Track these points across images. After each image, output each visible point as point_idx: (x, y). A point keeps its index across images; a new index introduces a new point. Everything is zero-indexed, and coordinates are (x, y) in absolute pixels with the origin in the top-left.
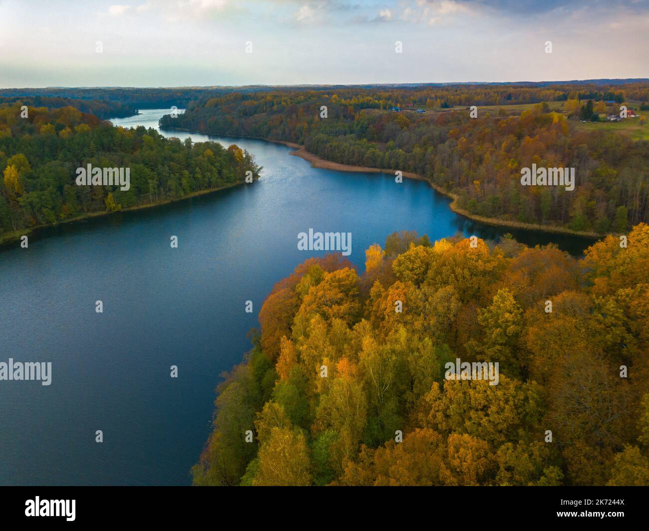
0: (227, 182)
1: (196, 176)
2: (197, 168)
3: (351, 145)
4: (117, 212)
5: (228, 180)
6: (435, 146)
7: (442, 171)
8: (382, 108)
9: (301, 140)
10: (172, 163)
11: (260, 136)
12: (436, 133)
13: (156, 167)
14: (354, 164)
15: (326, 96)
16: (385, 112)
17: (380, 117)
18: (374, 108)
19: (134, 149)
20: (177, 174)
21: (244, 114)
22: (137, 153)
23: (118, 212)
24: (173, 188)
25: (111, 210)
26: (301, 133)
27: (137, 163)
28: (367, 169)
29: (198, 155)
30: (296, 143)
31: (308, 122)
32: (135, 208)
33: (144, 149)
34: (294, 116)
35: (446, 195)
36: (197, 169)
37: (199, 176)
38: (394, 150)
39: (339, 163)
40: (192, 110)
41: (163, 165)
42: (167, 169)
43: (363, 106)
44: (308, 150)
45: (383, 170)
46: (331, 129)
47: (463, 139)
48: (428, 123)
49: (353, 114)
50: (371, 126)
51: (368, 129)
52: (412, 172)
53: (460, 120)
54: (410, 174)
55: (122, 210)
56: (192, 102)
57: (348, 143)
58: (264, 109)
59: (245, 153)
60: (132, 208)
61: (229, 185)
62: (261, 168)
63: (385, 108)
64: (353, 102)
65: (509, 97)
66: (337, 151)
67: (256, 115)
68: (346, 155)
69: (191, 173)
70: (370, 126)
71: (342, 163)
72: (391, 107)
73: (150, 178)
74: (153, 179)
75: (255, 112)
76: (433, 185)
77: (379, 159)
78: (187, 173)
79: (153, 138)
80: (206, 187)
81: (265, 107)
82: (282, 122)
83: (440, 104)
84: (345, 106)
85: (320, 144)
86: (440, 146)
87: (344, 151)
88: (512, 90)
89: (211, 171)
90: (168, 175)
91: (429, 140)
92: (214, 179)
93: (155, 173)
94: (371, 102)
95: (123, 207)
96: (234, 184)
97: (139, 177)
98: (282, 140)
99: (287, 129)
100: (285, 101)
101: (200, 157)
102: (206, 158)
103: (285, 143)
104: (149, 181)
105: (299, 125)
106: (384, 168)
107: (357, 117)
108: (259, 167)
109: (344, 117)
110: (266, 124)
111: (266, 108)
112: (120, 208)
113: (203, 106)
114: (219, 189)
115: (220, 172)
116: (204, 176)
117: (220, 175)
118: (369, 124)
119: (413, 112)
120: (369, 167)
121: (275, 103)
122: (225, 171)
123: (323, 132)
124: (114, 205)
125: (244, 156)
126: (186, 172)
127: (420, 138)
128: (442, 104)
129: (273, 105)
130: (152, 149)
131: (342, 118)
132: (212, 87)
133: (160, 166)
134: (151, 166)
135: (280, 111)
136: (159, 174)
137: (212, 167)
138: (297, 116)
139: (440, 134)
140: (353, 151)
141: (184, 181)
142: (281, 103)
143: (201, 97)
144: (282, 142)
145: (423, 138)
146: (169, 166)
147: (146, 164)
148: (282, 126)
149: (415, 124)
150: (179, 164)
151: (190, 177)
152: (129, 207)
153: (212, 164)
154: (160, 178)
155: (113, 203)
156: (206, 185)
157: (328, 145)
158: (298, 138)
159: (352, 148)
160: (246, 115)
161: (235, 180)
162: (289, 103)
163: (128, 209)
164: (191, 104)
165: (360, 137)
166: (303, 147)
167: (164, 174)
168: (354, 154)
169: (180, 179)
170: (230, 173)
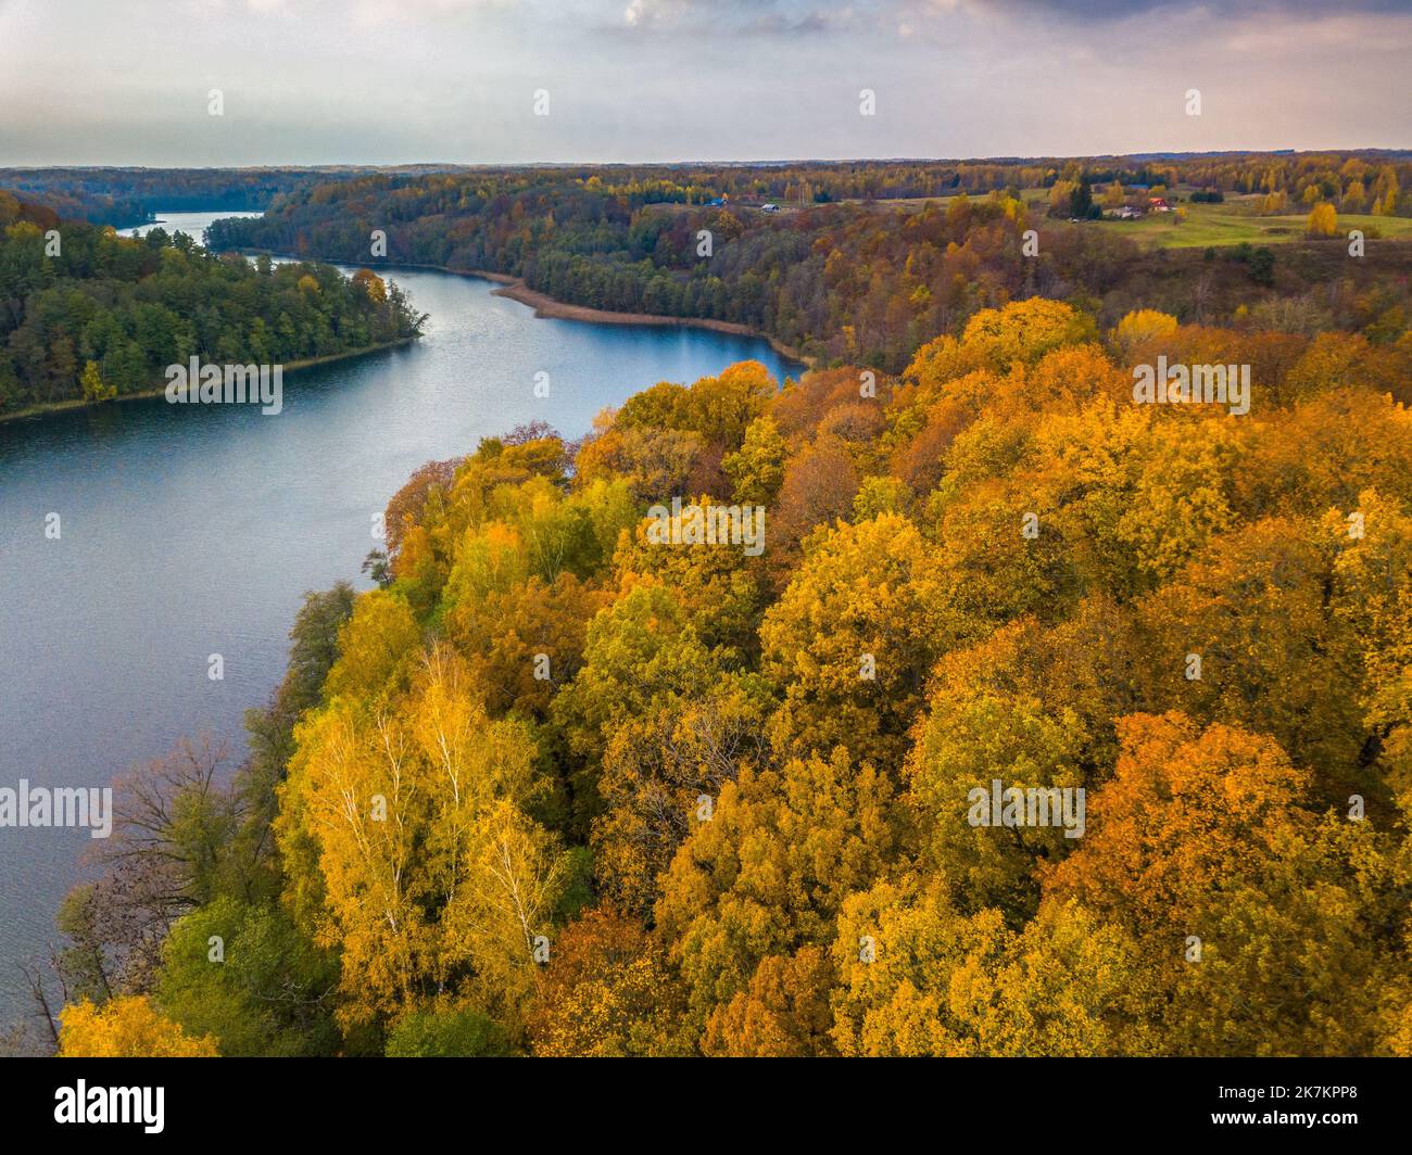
0: (351, 344)
1: (283, 330)
2: (284, 314)
3: (616, 270)
4: (107, 401)
5: (353, 340)
6: (784, 270)
7: (792, 315)
8: (689, 200)
9: (517, 267)
10: (225, 303)
11: (430, 262)
12: (789, 245)
13: (191, 309)
14: (623, 309)
15: (579, 181)
16: (696, 209)
17: (684, 218)
18: (672, 202)
19: (142, 273)
20: (239, 325)
21: (394, 216)
22: (149, 281)
23: (111, 402)
24: (230, 352)
25: (94, 398)
26: (518, 252)
27: (147, 300)
28: (649, 319)
29: (285, 287)
30: (507, 272)
31: (531, 230)
32: (150, 394)
33: (163, 273)
34: (503, 218)
35: (797, 361)
36: (284, 316)
37: (288, 329)
38: (704, 280)
39: (592, 307)
40: (279, 211)
41: (207, 305)
42: (216, 312)
43: (649, 198)
44: (531, 286)
45: (683, 320)
46: (579, 243)
47: (836, 253)
48: (776, 228)
49: (627, 212)
50: (665, 236)
51: (658, 243)
52: (737, 322)
53: (840, 222)
54: (733, 326)
55: (120, 399)
56: (282, 194)
57: (612, 269)
58: (440, 205)
59: (391, 287)
60: (142, 395)
61: (356, 351)
62: (425, 317)
63: (696, 202)
64: (629, 189)
65: (955, 181)
66: (588, 283)
67: (422, 219)
68: (607, 290)
69: (268, 323)
70: (661, 237)
71: (600, 308)
72: (708, 200)
73: (179, 332)
74: (186, 335)
75: (420, 213)
76: (776, 344)
77: (674, 299)
78: (262, 323)
79: (183, 254)
80: (304, 354)
81: (441, 201)
82: (476, 232)
83: (811, 196)
84: (613, 198)
85: (554, 270)
86: (793, 269)
87: (602, 284)
88: (962, 170)
89: (313, 320)
90: (218, 327)
91: (775, 260)
92: (320, 338)
93: (189, 322)
94: (667, 190)
95: (120, 393)
96: (365, 350)
97: (153, 329)
98: (477, 268)
99: (487, 245)
100: (485, 189)
101: (290, 292)
102: (302, 293)
103: (484, 274)
104: (177, 337)
105: (512, 237)
106: (684, 316)
107: (635, 218)
108: (420, 316)
109: (610, 219)
110: (444, 236)
111: (444, 204)
112: (115, 392)
113: (305, 202)
114: (333, 358)
115: (334, 324)
116: (299, 331)
117: (336, 329)
118: (660, 232)
119: (756, 209)
120: (654, 314)
121: (463, 191)
122: (344, 321)
123: (562, 248)
124: (101, 386)
125: (388, 293)
126: (259, 321)
127: (759, 256)
128: (816, 195)
129: (459, 197)
130: (181, 273)
131: (604, 220)
132: (329, 167)
133: (199, 308)
134: (181, 307)
135: (473, 210)
136: (199, 325)
137: (316, 311)
138: (510, 219)
139: (796, 246)
140: (621, 282)
141: (255, 340)
142: (475, 193)
143: (301, 186)
144: (477, 273)
145: (764, 255)
146: (221, 309)
147: (169, 304)
148: (478, 240)
149: (752, 231)
150: (243, 304)
151: (267, 332)
152: (134, 391)
153: (317, 307)
154: (201, 333)
155: (98, 382)
156: (303, 350)
157: (569, 272)
158: (511, 264)
159: (618, 276)
160: (401, 219)
161: (368, 342)
162: (493, 192)
163: (132, 397)
164: (278, 199)
165: (637, 258)
166: (520, 281)
167: (210, 324)
168: (622, 289)
169: (246, 336)
170: (355, 326)
